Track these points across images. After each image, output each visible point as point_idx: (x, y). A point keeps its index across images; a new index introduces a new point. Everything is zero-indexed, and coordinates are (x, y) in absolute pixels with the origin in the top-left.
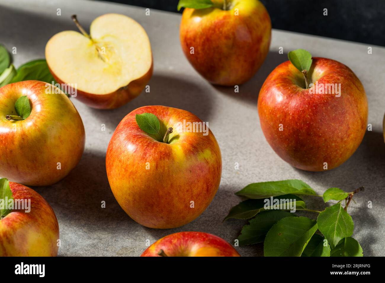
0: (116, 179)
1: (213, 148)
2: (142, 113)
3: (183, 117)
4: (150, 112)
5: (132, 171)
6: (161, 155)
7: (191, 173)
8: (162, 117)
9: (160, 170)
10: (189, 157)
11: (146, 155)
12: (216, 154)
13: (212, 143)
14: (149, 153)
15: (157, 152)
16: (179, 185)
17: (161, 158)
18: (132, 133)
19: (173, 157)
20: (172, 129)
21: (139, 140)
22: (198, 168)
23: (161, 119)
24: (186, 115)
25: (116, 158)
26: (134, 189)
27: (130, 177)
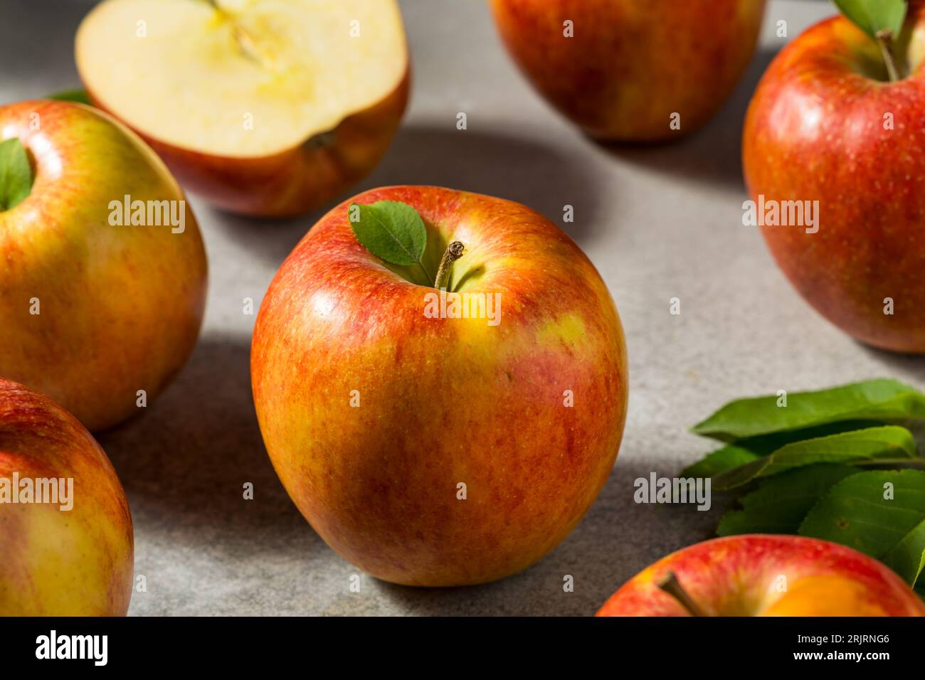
0: (274, 404)
1: (594, 315)
2: (372, 202)
3: (503, 215)
4: (397, 199)
5: (320, 371)
6: (414, 318)
7: (513, 382)
8: (437, 214)
9: (410, 366)
10: (507, 331)
11: (366, 319)
12: (604, 335)
13: (591, 299)
14: (376, 311)
15: (401, 311)
16: (471, 421)
17: (413, 329)
18: (333, 258)
19: (454, 328)
20: (461, 245)
21: (349, 276)
22: (538, 368)
23: (431, 221)
24: (513, 211)
25: (277, 333)
26: (327, 432)
27: (316, 390)
